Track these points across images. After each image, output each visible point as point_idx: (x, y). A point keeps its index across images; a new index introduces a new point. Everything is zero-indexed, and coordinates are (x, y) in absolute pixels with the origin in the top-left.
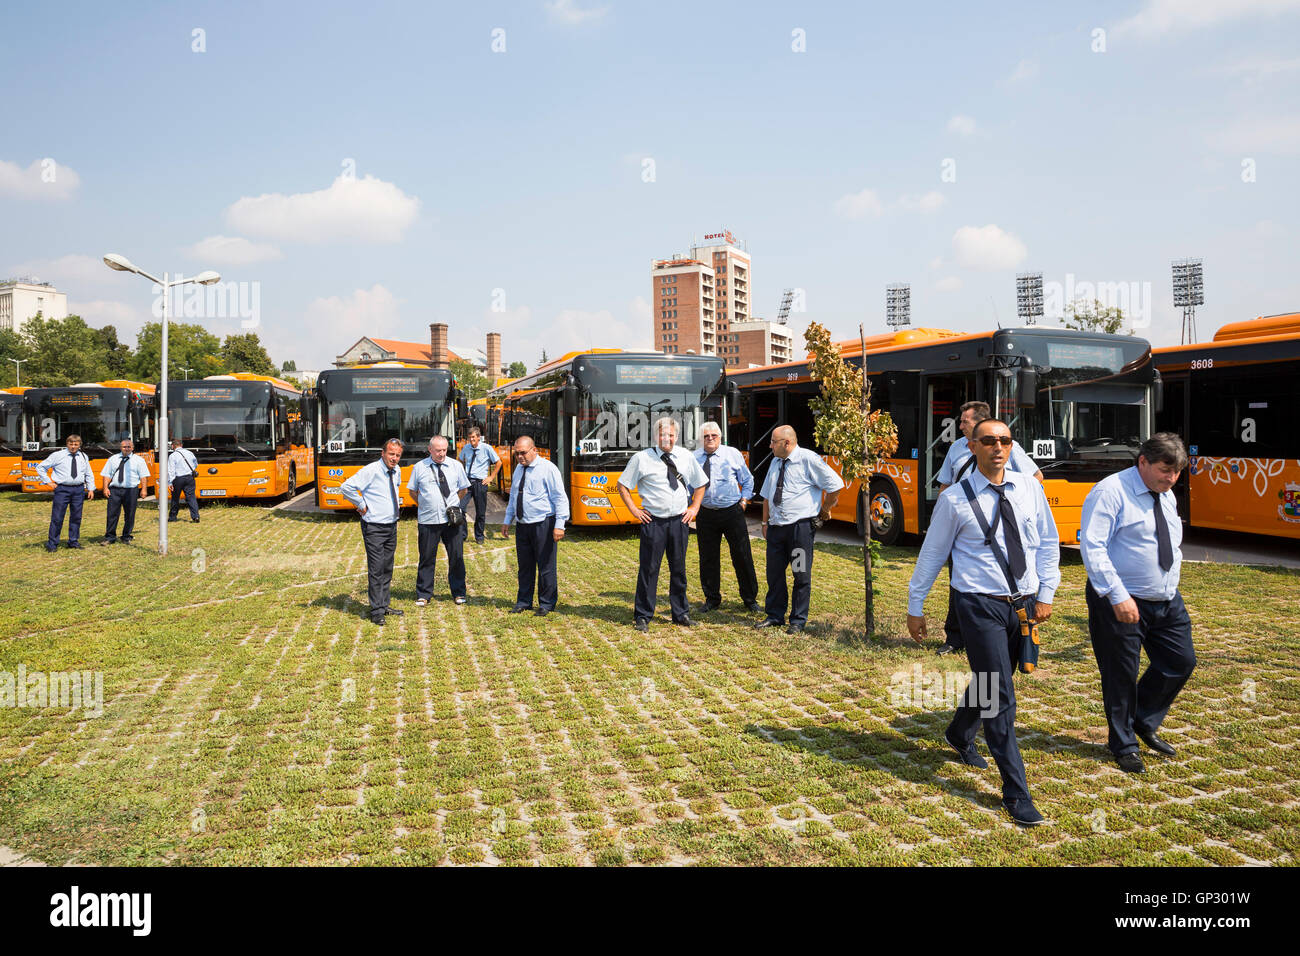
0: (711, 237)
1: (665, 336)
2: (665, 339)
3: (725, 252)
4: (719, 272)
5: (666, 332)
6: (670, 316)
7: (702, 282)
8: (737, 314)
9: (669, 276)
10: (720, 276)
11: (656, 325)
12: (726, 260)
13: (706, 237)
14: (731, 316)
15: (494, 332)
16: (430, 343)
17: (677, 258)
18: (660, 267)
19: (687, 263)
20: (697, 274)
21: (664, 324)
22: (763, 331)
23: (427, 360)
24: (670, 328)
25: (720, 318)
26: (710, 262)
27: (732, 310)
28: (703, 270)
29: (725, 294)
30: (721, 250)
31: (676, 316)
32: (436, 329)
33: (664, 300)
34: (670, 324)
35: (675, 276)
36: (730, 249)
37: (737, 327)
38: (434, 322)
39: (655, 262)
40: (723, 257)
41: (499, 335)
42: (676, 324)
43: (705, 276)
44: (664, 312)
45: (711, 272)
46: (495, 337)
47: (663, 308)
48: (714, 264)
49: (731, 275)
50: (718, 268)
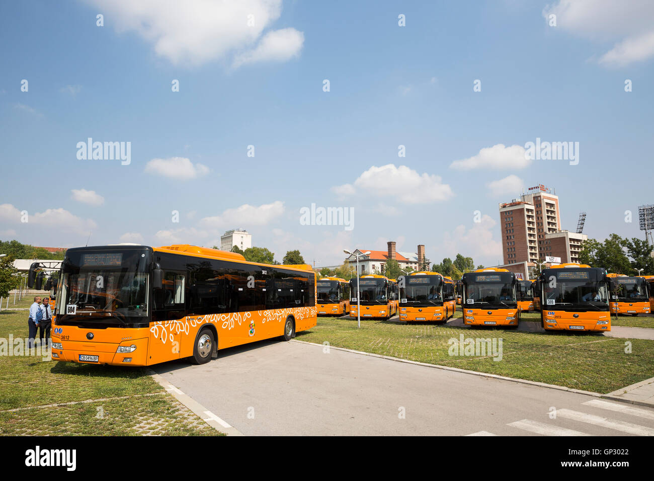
0: (532, 188)
1: (508, 243)
2: (508, 244)
3: (540, 196)
4: (537, 207)
5: (508, 241)
6: (510, 232)
7: (526, 213)
8: (549, 229)
9: (508, 211)
10: (538, 209)
11: (503, 237)
12: (541, 200)
13: (529, 189)
14: (546, 229)
15: (421, 244)
16: (387, 251)
17: (514, 201)
18: (504, 207)
19: (519, 204)
20: (523, 209)
21: (508, 237)
22: (565, 237)
23: (385, 258)
24: (511, 238)
25: (539, 231)
26: (532, 202)
27: (546, 227)
28: (527, 207)
29: (541, 218)
30: (537, 195)
31: (513, 232)
32: (390, 244)
33: (506, 224)
34: (510, 236)
35: (511, 211)
36: (543, 194)
37: (550, 235)
38: (389, 241)
39: (501, 204)
40: (539, 199)
41: (424, 246)
42: (513, 236)
43: (528, 210)
44: (507, 231)
45: (533, 207)
46: (421, 247)
47: (506, 228)
48: (534, 203)
49: (545, 208)
50: (537, 205)
